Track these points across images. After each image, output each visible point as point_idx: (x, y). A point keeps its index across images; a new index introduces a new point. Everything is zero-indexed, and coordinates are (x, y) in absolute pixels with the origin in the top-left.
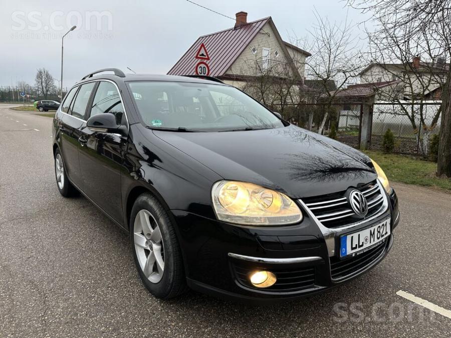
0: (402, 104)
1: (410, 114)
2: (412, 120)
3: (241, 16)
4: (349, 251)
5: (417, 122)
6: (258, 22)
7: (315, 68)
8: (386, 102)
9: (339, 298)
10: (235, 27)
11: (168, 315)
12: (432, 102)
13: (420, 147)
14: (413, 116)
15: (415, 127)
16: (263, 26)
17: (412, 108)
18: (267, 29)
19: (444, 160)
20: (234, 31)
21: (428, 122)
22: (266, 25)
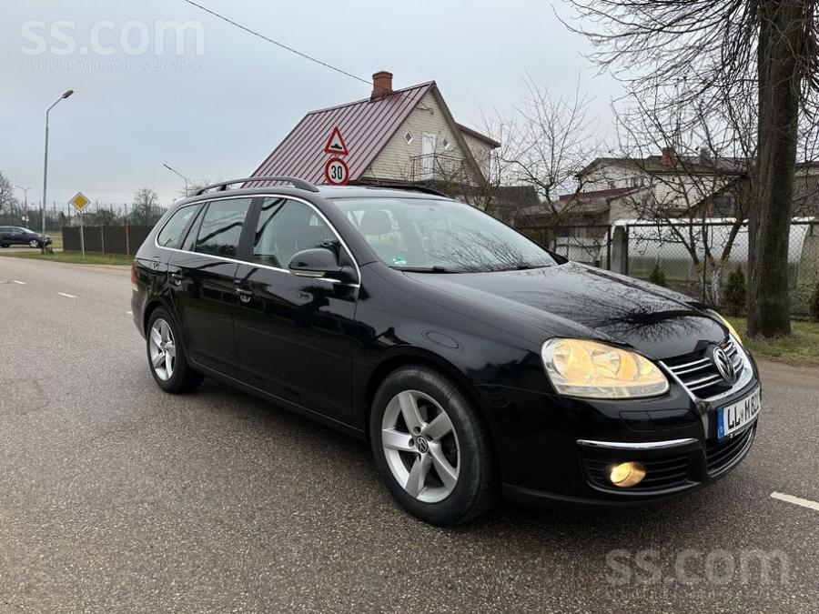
0: (673, 226)
1: (688, 241)
2: (692, 251)
3: (382, 79)
4: (727, 432)
5: (700, 254)
6: (412, 90)
7: (530, 169)
8: (649, 223)
9: (697, 508)
10: (372, 98)
11: (469, 548)
12: (719, 220)
13: (707, 293)
14: (693, 244)
15: (696, 261)
16: (422, 98)
17: (691, 230)
18: (429, 102)
19: (758, 311)
20: (371, 105)
21: (717, 253)
22: (428, 95)
